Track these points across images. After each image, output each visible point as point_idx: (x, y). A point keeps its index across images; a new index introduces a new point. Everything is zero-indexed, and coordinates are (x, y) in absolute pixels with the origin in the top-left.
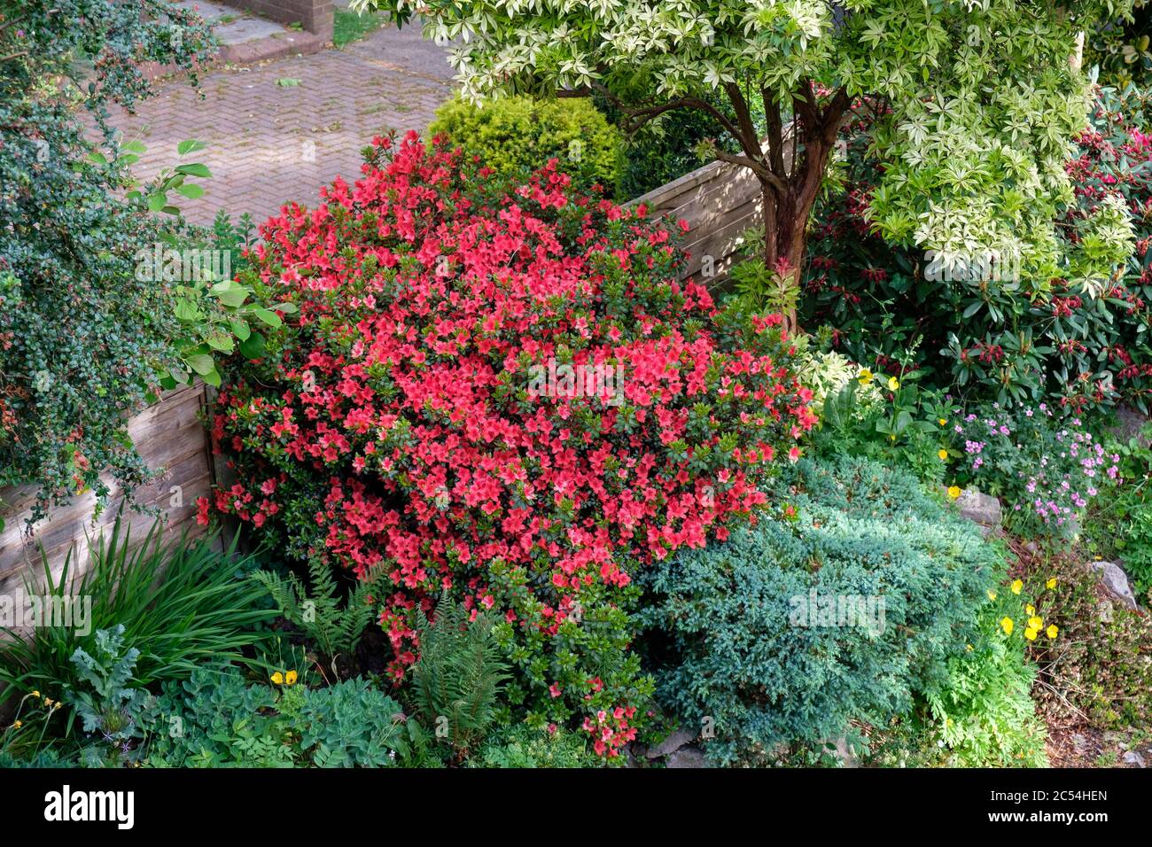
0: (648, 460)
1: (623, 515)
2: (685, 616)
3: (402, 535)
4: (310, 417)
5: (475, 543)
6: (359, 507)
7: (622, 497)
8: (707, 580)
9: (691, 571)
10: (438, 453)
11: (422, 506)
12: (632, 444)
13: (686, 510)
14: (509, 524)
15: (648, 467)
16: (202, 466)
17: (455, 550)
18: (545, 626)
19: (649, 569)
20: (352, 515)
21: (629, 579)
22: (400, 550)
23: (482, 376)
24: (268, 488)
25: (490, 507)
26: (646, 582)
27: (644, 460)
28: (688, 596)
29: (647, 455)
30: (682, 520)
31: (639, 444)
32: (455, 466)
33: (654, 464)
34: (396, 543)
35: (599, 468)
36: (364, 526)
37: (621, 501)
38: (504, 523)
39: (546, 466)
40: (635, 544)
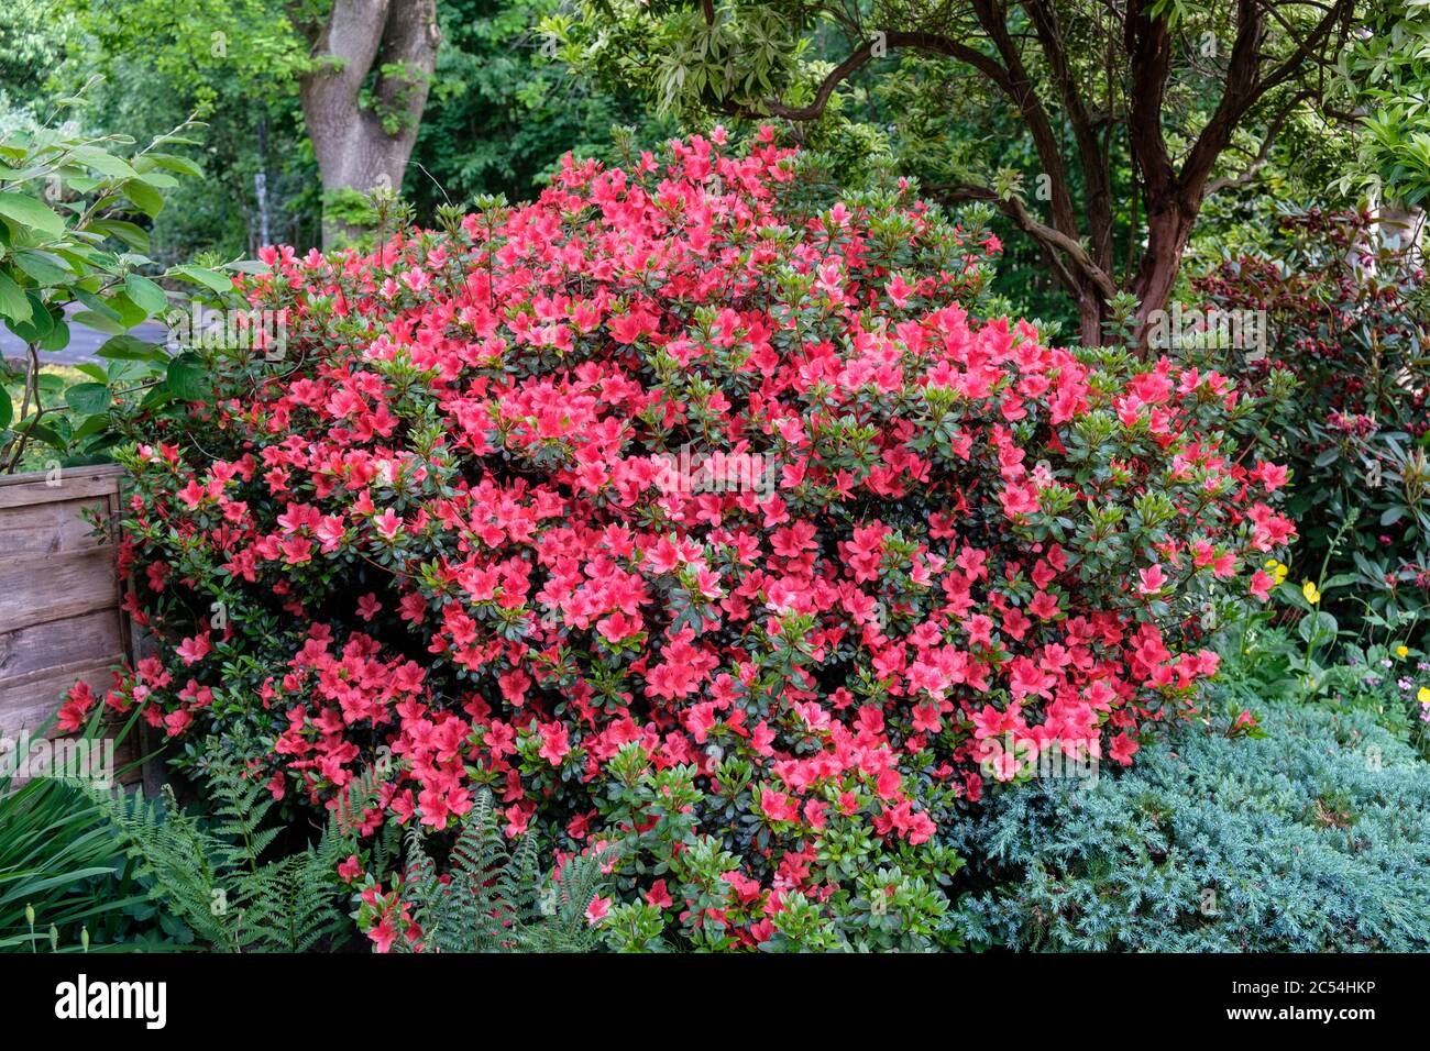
0: (970, 561)
1: (919, 677)
2: (1072, 913)
3: (427, 716)
4: (274, 487)
5: (585, 726)
6: (352, 670)
7: (915, 639)
8: (1114, 828)
9: (1077, 811)
10: (513, 523)
11: (465, 628)
12: (935, 534)
13: (1051, 682)
14: (662, 678)
15: (971, 575)
16: (108, 639)
17: (538, 740)
18: (741, 922)
19: (975, 812)
20: (332, 682)
21: (932, 828)
22: (421, 748)
23: (618, 385)
24: (193, 651)
25: (617, 629)
26: (968, 842)
27: (962, 562)
28: (1077, 865)
29: (967, 551)
30: (1042, 702)
31: (949, 533)
32: (550, 560)
33: (982, 570)
34: (413, 733)
35: (867, 565)
36: (354, 705)
37: (910, 647)
38: (652, 677)
39: (750, 556)
40: (942, 756)
